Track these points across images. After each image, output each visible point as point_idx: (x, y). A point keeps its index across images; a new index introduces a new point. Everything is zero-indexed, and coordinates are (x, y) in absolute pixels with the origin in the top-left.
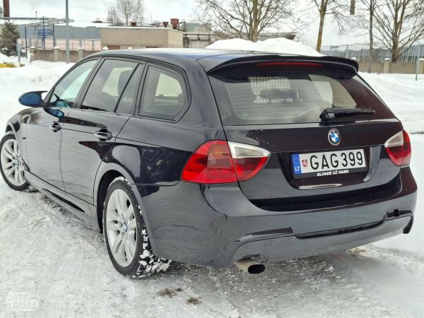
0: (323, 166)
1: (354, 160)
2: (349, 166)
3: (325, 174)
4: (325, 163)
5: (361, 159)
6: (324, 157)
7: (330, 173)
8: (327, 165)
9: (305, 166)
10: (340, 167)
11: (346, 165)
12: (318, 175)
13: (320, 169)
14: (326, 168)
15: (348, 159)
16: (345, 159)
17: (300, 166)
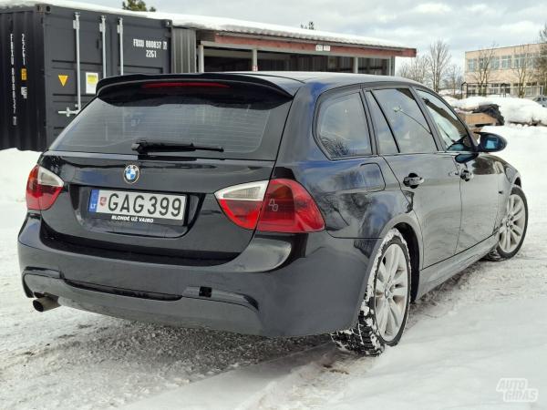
0: (123, 208)
1: (167, 208)
2: (157, 215)
3: (122, 218)
4: (126, 206)
5: (179, 209)
6: (127, 198)
7: (128, 219)
8: (128, 209)
9: (102, 204)
10: (144, 213)
11: (153, 212)
12: (113, 217)
13: (117, 212)
14: (125, 212)
15: (158, 205)
16: (154, 205)
17: (96, 203)
